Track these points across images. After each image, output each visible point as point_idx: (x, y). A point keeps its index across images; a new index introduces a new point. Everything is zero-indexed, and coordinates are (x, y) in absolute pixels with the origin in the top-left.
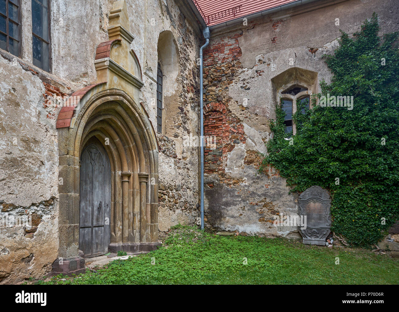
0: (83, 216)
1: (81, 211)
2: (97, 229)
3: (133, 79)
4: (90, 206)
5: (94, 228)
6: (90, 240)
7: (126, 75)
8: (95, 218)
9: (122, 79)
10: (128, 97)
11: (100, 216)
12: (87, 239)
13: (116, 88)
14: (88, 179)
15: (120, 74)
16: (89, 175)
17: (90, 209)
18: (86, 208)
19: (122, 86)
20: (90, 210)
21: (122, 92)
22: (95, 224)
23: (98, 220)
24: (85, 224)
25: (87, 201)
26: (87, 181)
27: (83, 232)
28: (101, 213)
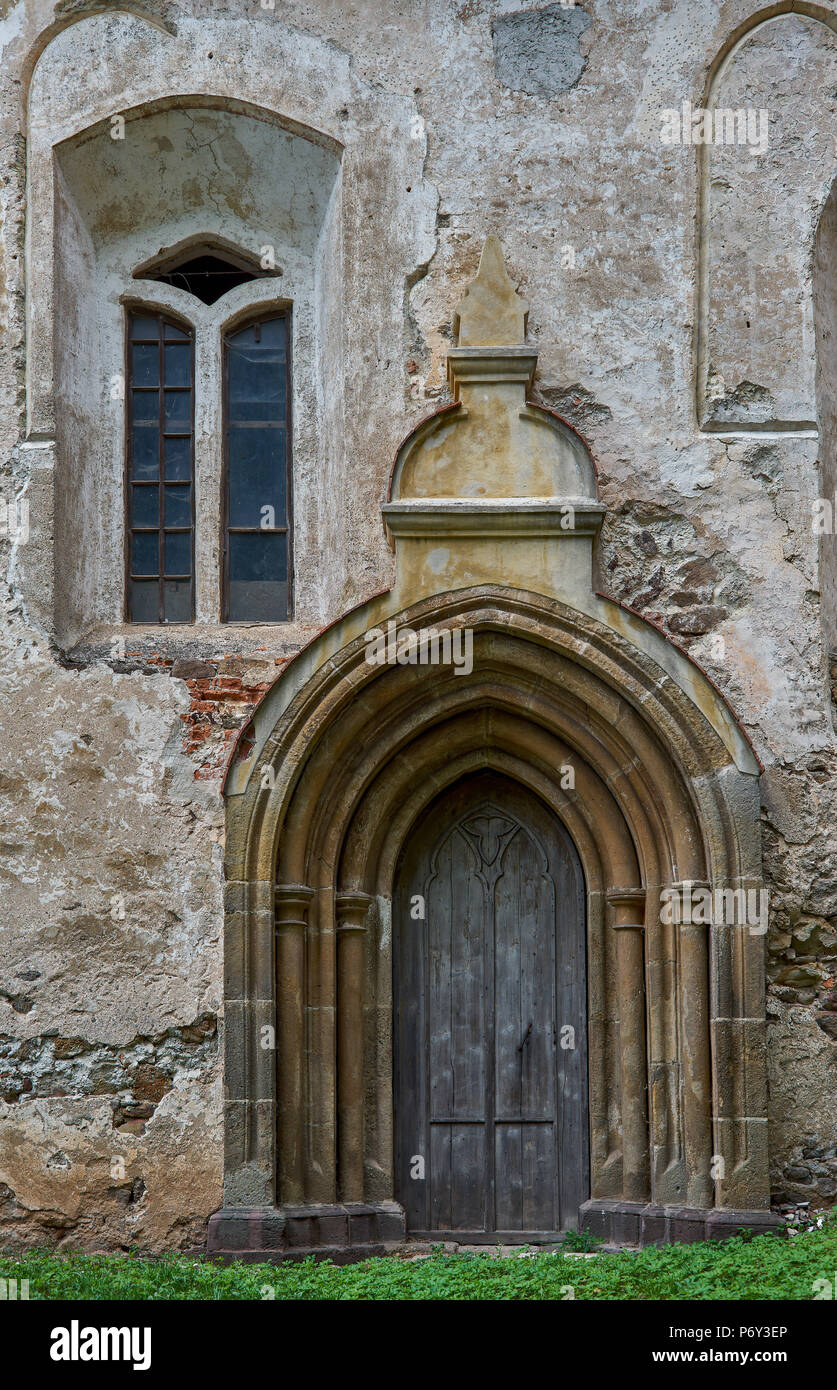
0: (443, 1080)
1: (433, 1059)
2: (514, 1132)
3: (531, 519)
4: (475, 1041)
5: (499, 1130)
6: (482, 1175)
7: (489, 520)
8: (501, 1088)
9: (471, 543)
10: (520, 596)
11: (533, 1081)
12: (465, 1169)
13: (445, 589)
14: (464, 940)
15: (455, 534)
16: (467, 923)
17: (480, 1051)
18: (460, 1051)
19: (476, 570)
20: (475, 1058)
21: (483, 590)
22: (501, 1111)
23: (517, 1095)
24: (456, 1110)
25: (459, 1020)
26: (459, 946)
27: (446, 1140)
28: (534, 1069)
